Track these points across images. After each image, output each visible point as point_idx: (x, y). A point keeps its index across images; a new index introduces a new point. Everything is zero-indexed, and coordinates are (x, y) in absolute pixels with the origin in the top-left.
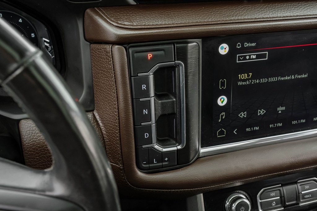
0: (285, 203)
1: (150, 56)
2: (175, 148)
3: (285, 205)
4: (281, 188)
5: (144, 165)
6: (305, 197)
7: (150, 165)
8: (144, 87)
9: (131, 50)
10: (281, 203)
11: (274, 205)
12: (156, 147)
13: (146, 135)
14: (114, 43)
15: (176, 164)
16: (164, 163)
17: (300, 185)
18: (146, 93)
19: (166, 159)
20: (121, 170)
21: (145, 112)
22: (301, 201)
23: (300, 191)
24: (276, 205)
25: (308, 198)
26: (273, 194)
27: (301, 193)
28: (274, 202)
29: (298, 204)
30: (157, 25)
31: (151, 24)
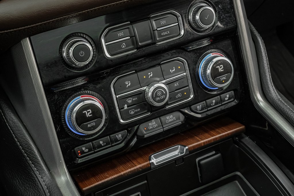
0: (137, 43)
3: (138, 46)
4: (130, 26)
6: (162, 34)
10: (133, 44)
11: (124, 47)
17: (155, 20)
22: (158, 39)
23: (155, 27)
24: (127, 46)
25: (166, 35)
26: (120, 34)
27: (157, 30)
28: (124, 44)
29: (155, 43)
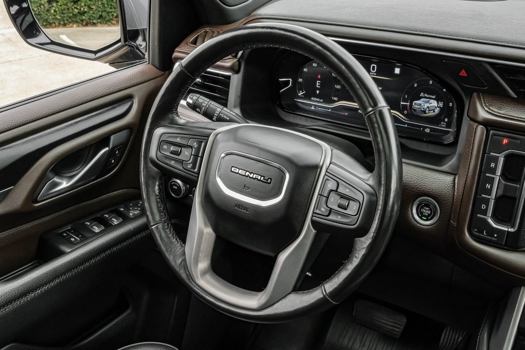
1: (505, 141)
2: (506, 229)
5: (475, 233)
7: (480, 235)
8: (493, 165)
9: (491, 132)
12: (490, 221)
13: (483, 207)
14: (480, 123)
15: (504, 243)
16: (492, 238)
18: (493, 171)
19: (496, 235)
20: (455, 227)
21: (488, 186)
30: (521, 118)
31: (516, 116)
